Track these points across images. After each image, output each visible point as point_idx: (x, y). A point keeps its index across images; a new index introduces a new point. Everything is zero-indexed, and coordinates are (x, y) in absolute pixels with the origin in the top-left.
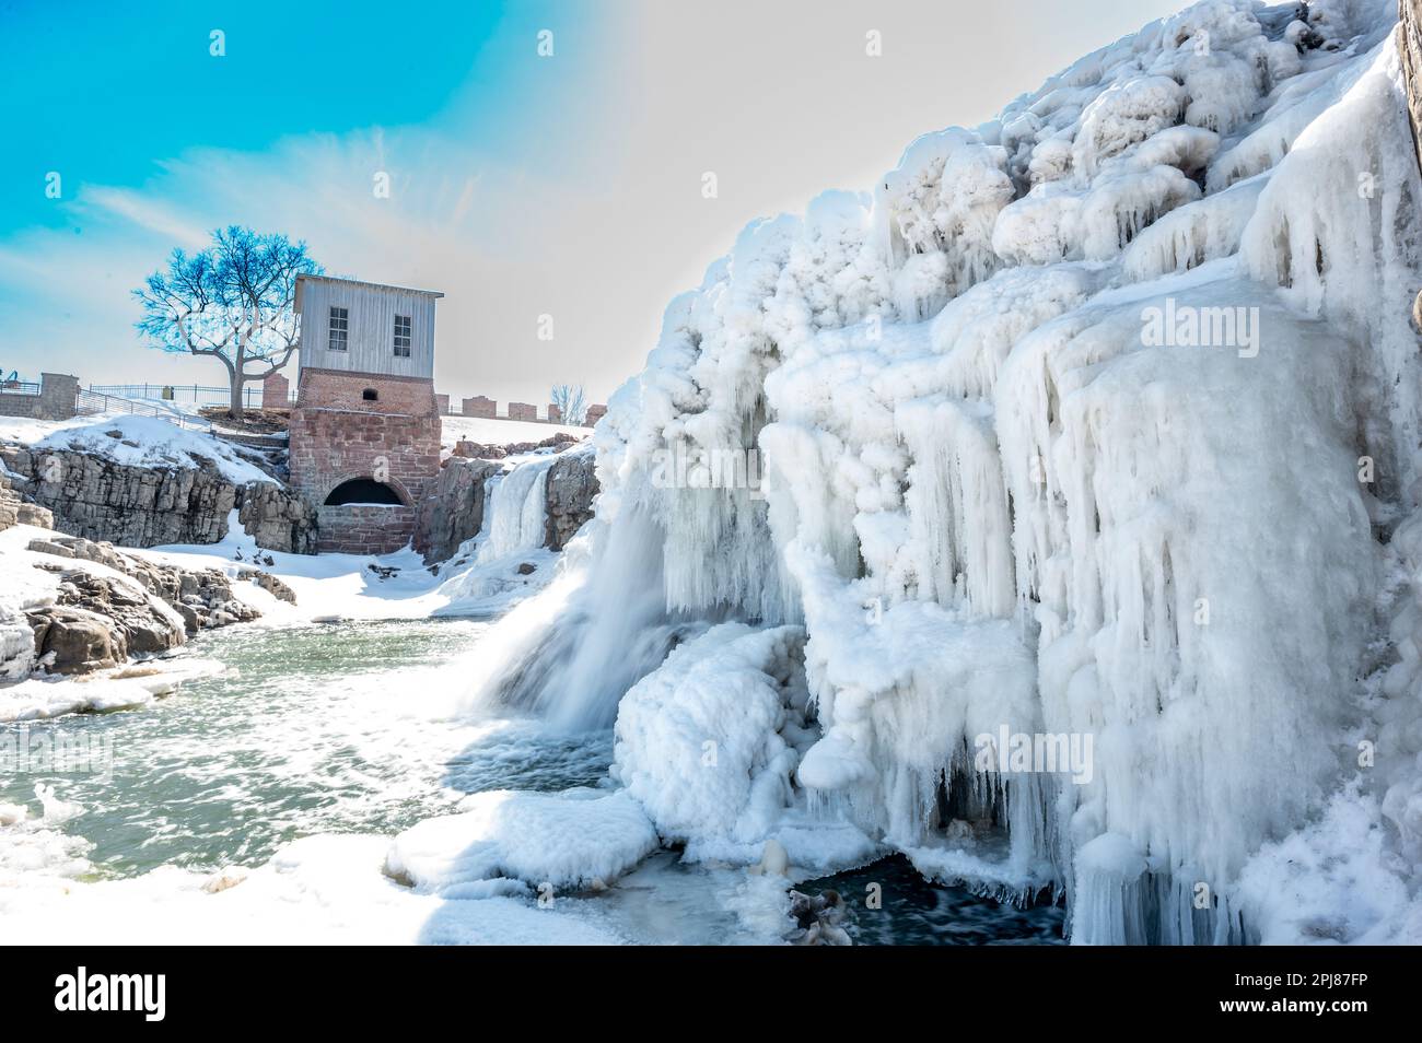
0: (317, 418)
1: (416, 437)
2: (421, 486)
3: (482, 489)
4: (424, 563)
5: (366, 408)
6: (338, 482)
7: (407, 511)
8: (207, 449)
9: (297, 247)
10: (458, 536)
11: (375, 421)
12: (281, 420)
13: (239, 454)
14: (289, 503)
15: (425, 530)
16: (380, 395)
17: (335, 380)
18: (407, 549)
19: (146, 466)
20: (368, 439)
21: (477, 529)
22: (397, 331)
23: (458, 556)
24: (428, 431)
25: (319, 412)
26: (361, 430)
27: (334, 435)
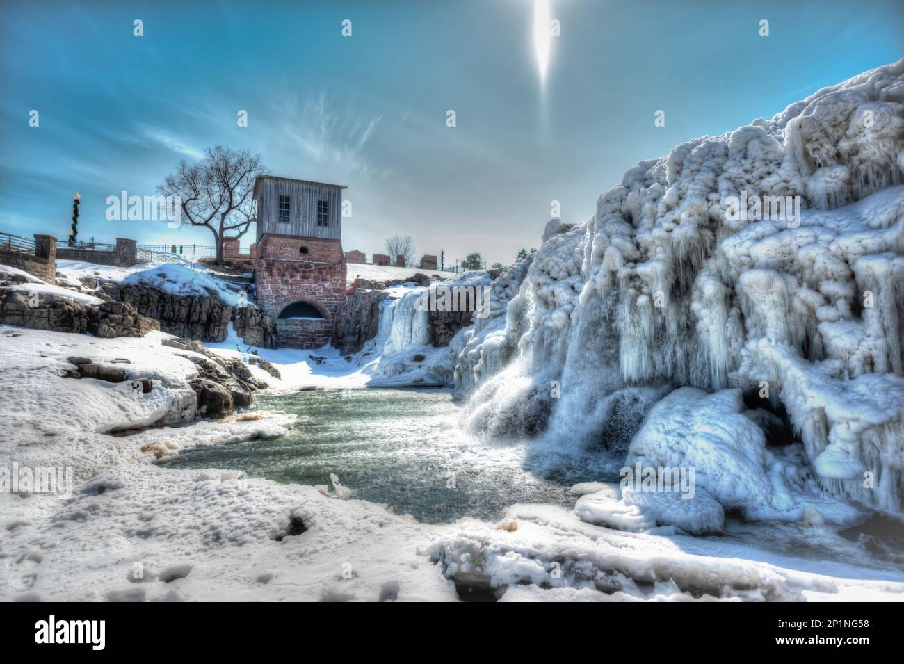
0: (273, 265)
1: (332, 276)
2: (336, 307)
3: (377, 309)
4: (341, 355)
5: (301, 259)
6: (286, 304)
7: (328, 322)
8: (212, 283)
9: (255, 158)
10: (363, 338)
11: (307, 266)
12: (245, 266)
13: (229, 287)
14: (262, 317)
15: (340, 334)
16: (310, 250)
17: (282, 241)
18: (328, 346)
19: (182, 295)
20: (303, 278)
21: (375, 333)
22: (319, 210)
23: (365, 350)
24: (339, 272)
25: (274, 261)
26: (299, 272)
27: (283, 275)
